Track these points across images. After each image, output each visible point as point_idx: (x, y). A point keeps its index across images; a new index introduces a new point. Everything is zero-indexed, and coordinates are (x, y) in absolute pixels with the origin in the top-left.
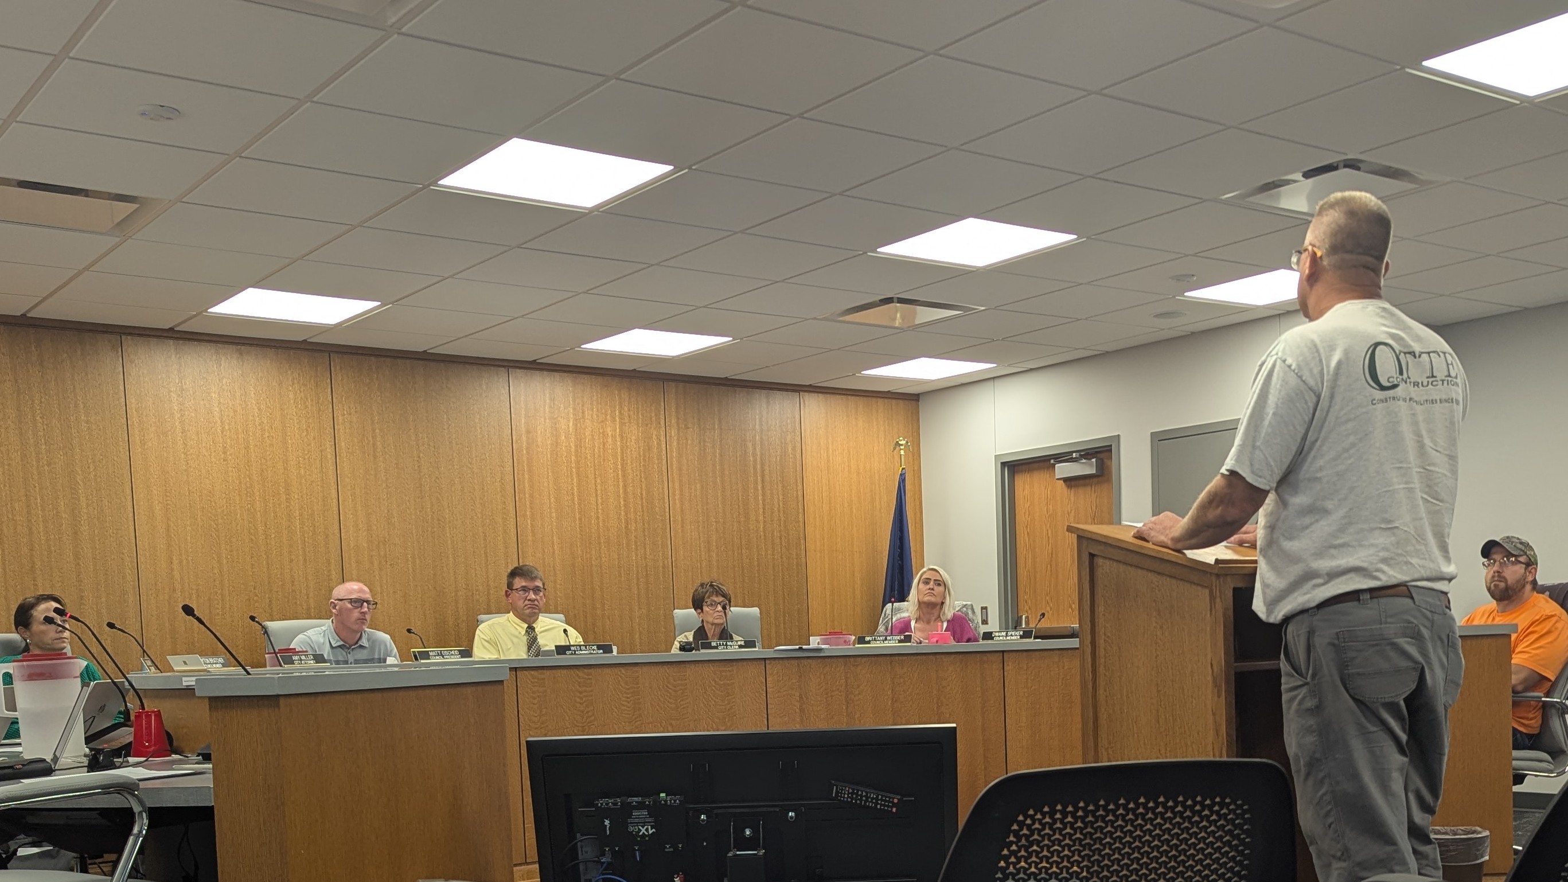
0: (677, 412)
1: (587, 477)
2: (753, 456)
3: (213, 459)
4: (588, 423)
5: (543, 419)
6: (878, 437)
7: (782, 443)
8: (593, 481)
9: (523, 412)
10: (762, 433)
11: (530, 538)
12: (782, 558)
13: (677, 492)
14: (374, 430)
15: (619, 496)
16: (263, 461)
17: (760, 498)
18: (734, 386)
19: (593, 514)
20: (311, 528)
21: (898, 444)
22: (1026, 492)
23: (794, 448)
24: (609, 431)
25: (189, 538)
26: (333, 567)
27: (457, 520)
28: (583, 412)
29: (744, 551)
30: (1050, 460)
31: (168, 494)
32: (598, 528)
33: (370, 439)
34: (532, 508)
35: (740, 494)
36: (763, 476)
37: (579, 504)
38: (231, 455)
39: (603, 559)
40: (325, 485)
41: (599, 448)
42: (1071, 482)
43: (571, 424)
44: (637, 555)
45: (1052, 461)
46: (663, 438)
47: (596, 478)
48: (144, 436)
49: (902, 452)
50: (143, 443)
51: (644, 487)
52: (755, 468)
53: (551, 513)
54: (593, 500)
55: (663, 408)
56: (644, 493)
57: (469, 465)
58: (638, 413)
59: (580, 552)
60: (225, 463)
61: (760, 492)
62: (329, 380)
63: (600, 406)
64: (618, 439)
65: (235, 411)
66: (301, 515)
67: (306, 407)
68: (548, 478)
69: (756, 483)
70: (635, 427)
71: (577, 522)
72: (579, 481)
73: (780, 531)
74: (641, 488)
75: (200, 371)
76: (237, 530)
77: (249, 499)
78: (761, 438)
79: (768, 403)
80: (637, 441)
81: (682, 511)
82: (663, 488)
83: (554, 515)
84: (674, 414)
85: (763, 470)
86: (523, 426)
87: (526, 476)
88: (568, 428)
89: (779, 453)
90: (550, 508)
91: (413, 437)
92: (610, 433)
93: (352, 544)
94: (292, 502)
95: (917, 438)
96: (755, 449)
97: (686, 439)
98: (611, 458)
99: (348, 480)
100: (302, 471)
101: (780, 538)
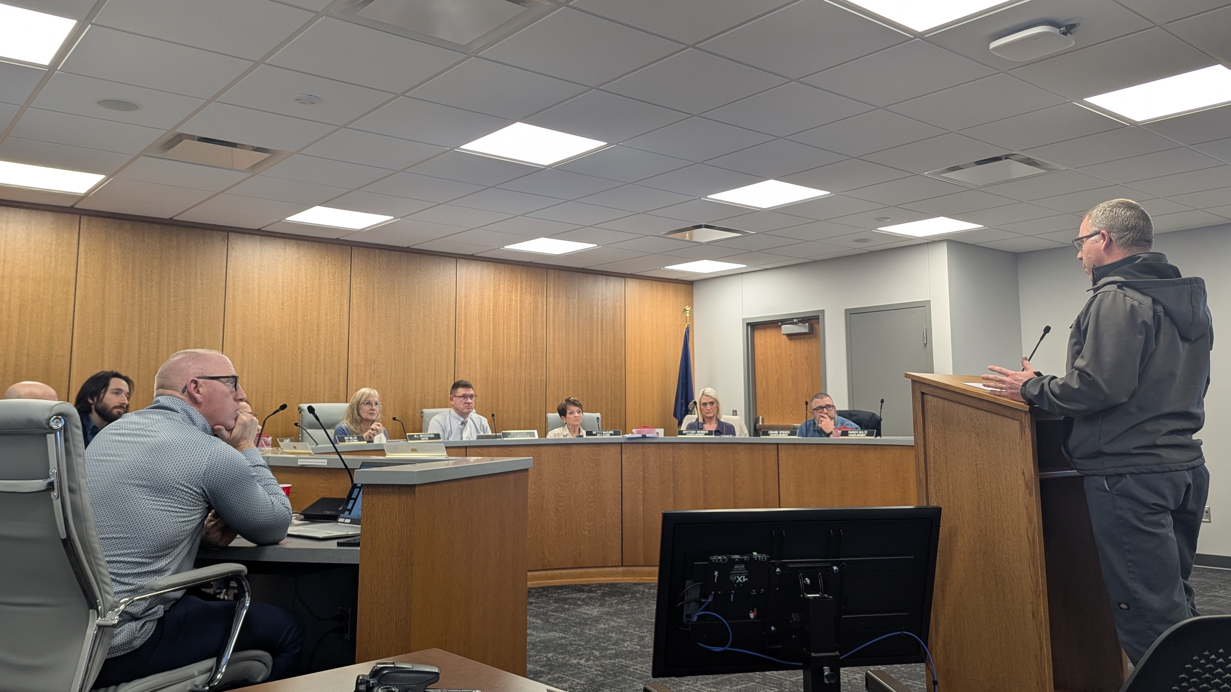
0: (554, 287)
1: (499, 325)
2: (597, 315)
3: (275, 309)
4: (501, 292)
5: (475, 289)
6: (669, 305)
8: (502, 327)
9: (464, 285)
10: (602, 301)
11: (462, 361)
12: (611, 376)
13: (552, 335)
14: (374, 294)
15: (517, 337)
16: (305, 310)
18: (587, 273)
19: (501, 347)
20: (330, 353)
21: (685, 310)
22: (762, 341)
24: (513, 297)
25: (255, 357)
26: (341, 377)
27: (419, 349)
28: (499, 286)
29: (589, 371)
30: (778, 322)
31: (246, 329)
32: (504, 356)
33: (371, 298)
34: (465, 343)
35: (588, 337)
36: (602, 326)
37: (493, 341)
38: (286, 306)
40: (341, 326)
41: (507, 307)
42: (791, 336)
43: (491, 293)
44: (525, 373)
45: (780, 323)
46: (545, 303)
47: (504, 325)
48: (235, 293)
49: (688, 315)
50: (234, 298)
51: (532, 331)
52: (597, 322)
54: (501, 339)
55: (546, 285)
56: (532, 335)
57: (429, 316)
58: (531, 287)
59: (491, 370)
60: (282, 311)
61: (600, 336)
62: (350, 263)
63: (509, 283)
64: (519, 302)
65: (292, 280)
66: (325, 344)
67: (335, 278)
68: (476, 324)
69: (598, 330)
70: (529, 295)
71: (491, 352)
72: (494, 327)
73: (610, 360)
74: (530, 332)
75: (273, 255)
76: (285, 352)
77: (294, 333)
78: (602, 304)
79: (607, 283)
80: (530, 303)
81: (554, 346)
82: (543, 333)
83: (478, 347)
84: (552, 288)
85: (602, 324)
86: (463, 294)
87: (463, 323)
88: (490, 295)
89: (612, 313)
90: (476, 343)
91: (397, 298)
92: (514, 299)
93: (355, 363)
94: (320, 336)
95: (691, 305)
96: (598, 310)
97: (559, 303)
98: (514, 314)
99: (355, 323)
100: (328, 317)
101: (611, 364)
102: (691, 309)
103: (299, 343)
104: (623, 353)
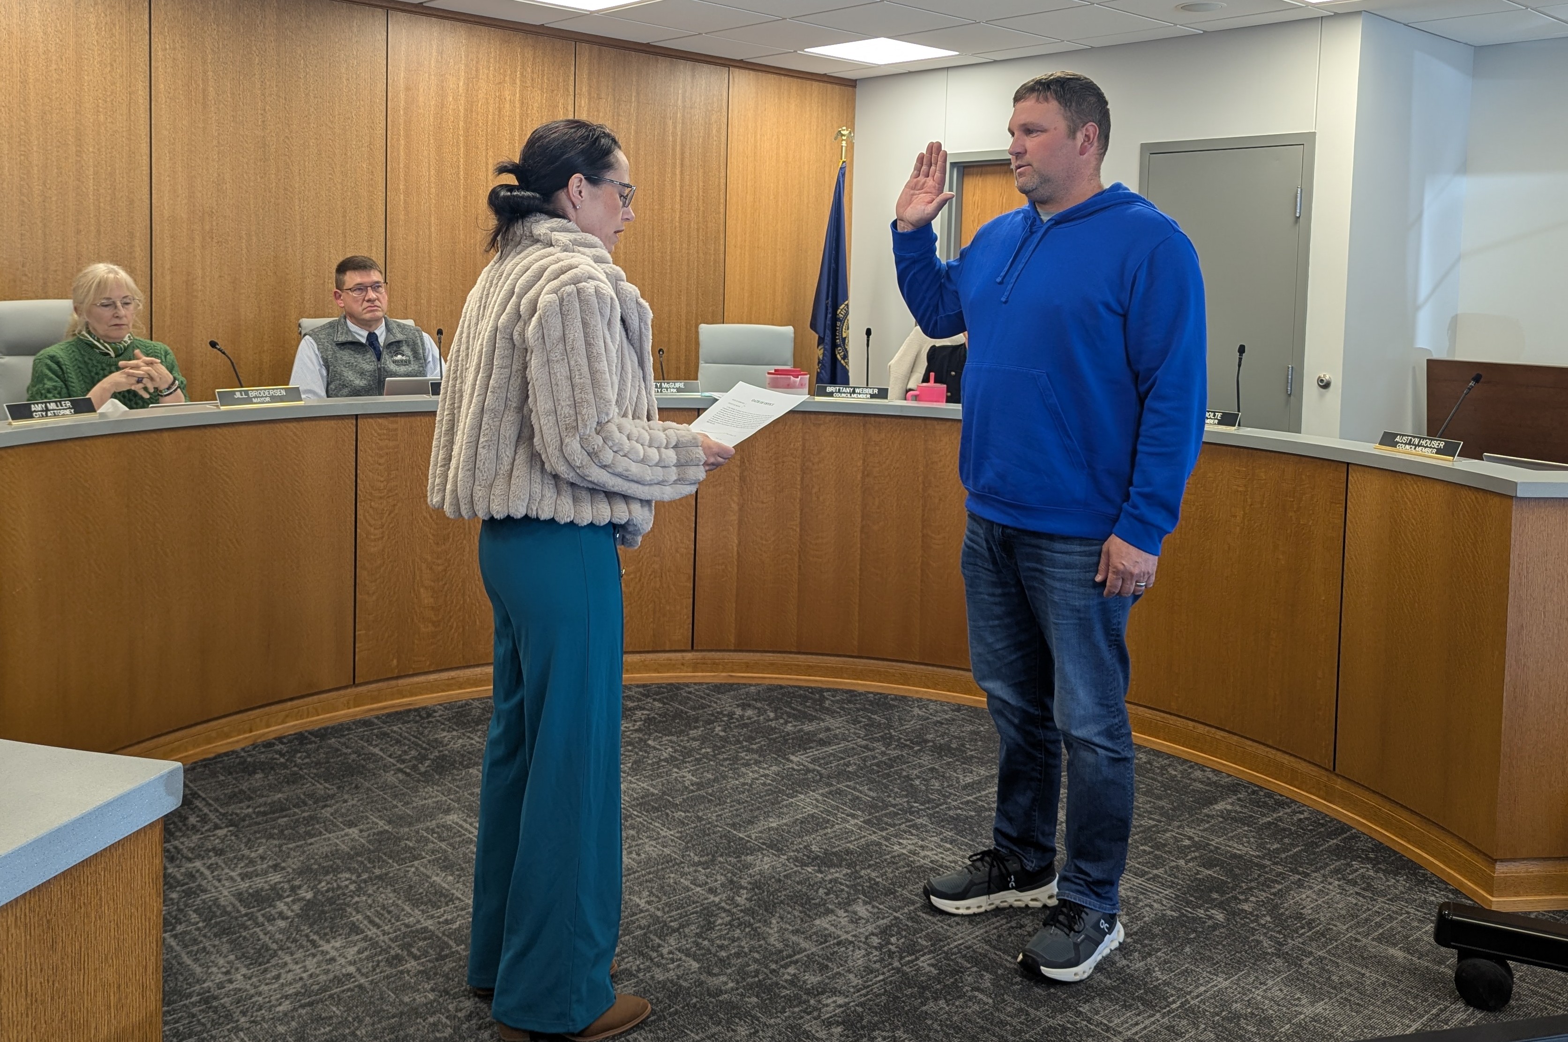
0: (589, 79)
1: (477, 148)
2: (673, 136)
4: (482, 83)
5: (427, 75)
6: (810, 124)
7: (706, 123)
8: (484, 154)
9: (403, 65)
10: (684, 111)
11: (402, 217)
12: (698, 253)
14: (205, 72)
16: (47, 100)
17: (678, 183)
18: (656, 54)
20: (110, 191)
21: (839, 133)
22: (977, 198)
23: (719, 131)
24: (507, 94)
26: (137, 242)
27: (309, 191)
28: (477, 70)
29: (655, 244)
33: (200, 82)
34: (406, 181)
35: (655, 178)
36: (683, 159)
37: (466, 179)
40: (133, 138)
41: (494, 114)
43: (461, 84)
46: (570, 108)
49: (844, 143)
52: (674, 149)
53: (430, 187)
54: (482, 175)
55: (573, 72)
57: (330, 124)
58: (543, 75)
59: (462, 237)
61: (678, 177)
63: (498, 65)
64: (518, 105)
65: (10, 33)
66: (96, 173)
67: (113, 34)
68: (428, 146)
69: (674, 166)
70: (539, 92)
71: (461, 200)
73: (698, 223)
77: (23, 149)
78: (683, 116)
79: (693, 76)
80: (540, 109)
83: (433, 190)
84: (585, 80)
85: (683, 153)
86: (401, 81)
87: (403, 142)
88: (458, 88)
89: (701, 134)
90: (429, 182)
91: (258, 85)
92: (508, 98)
93: (166, 214)
94: (84, 156)
95: (852, 126)
96: (675, 127)
97: (598, 111)
98: (507, 128)
99: (166, 133)
100: (102, 118)
101: (698, 230)
102: (850, 133)
103: (36, 168)
104: (722, 210)
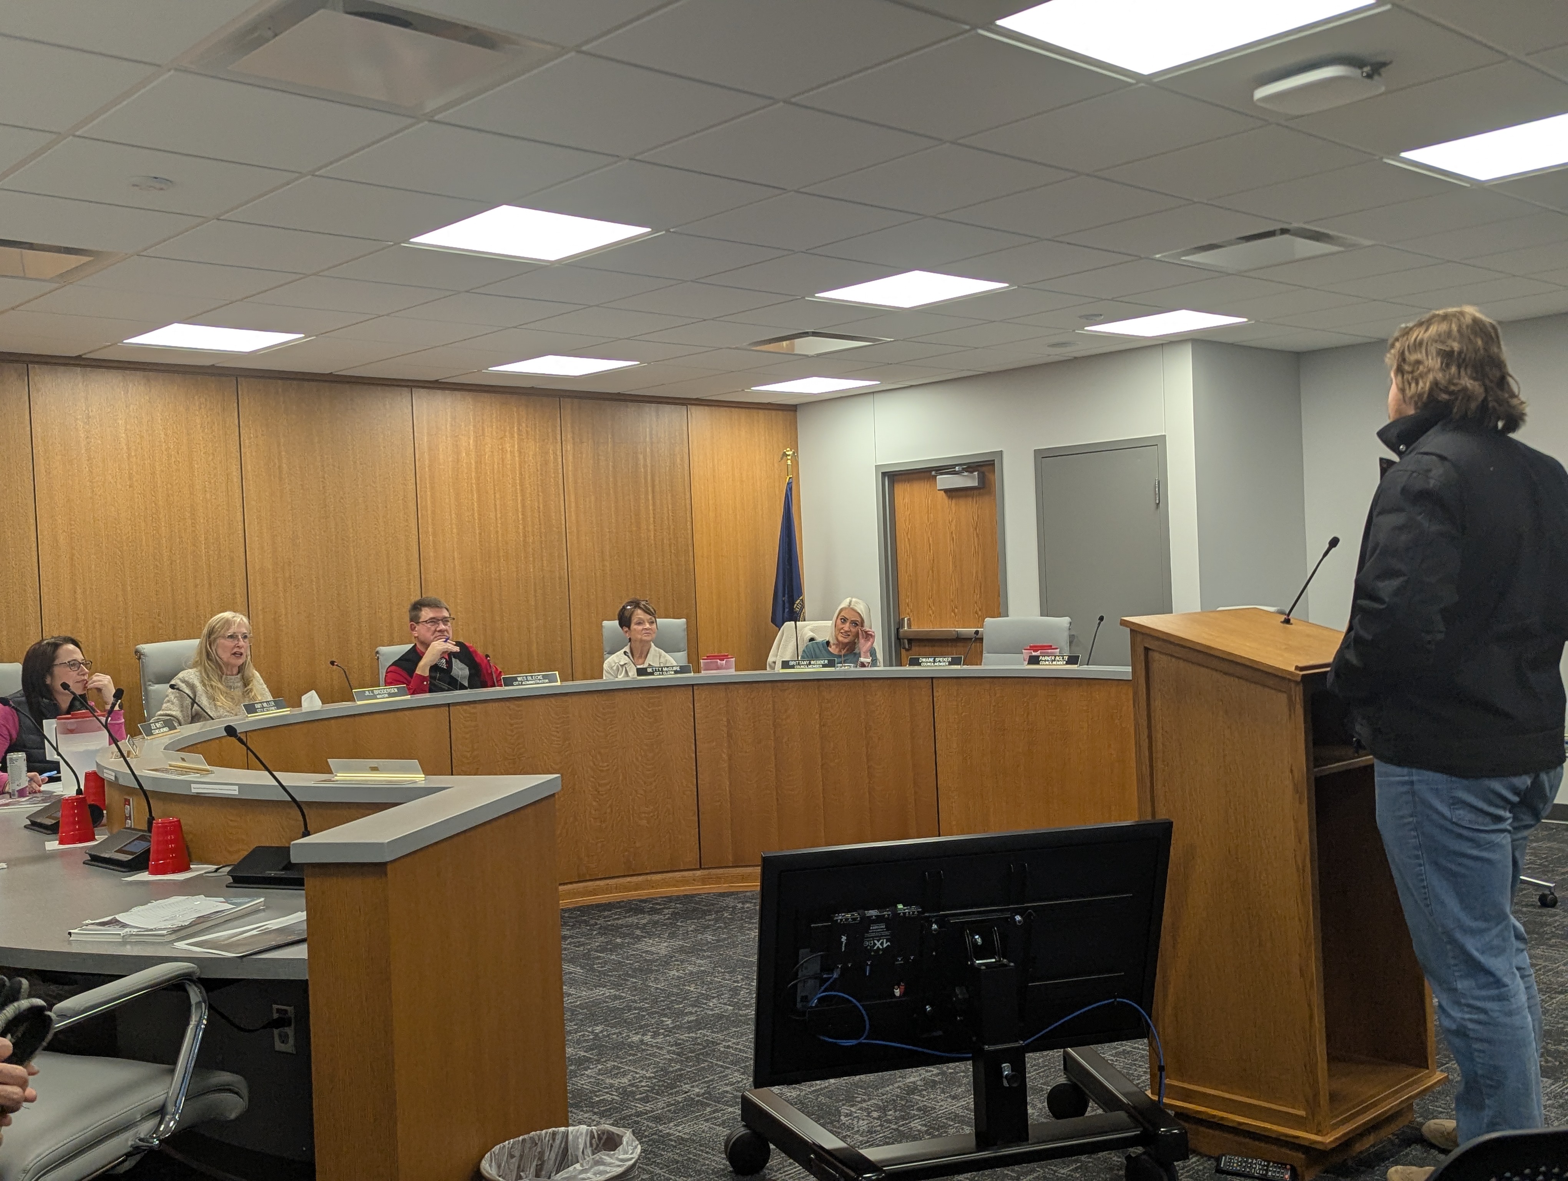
0: (573, 427)
1: (487, 493)
2: (644, 468)
3: (119, 486)
4: (488, 440)
5: (444, 437)
6: (759, 446)
7: (670, 455)
8: (493, 497)
9: (425, 431)
10: (652, 446)
11: (432, 554)
12: (671, 564)
13: (573, 505)
14: (280, 453)
15: (517, 510)
16: (169, 486)
17: (651, 508)
18: (625, 400)
19: (492, 528)
20: (216, 553)
21: (785, 455)
22: (906, 500)
23: (682, 459)
24: (508, 447)
25: (93, 566)
26: (237, 590)
27: (361, 539)
28: (483, 430)
29: (635, 560)
30: (931, 471)
31: (73, 523)
32: (497, 542)
33: (276, 461)
34: (433, 524)
35: (632, 505)
36: (653, 487)
37: (480, 519)
38: (137, 481)
39: (502, 573)
40: (231, 509)
41: (499, 463)
42: (951, 493)
43: (471, 442)
44: (534, 567)
45: (933, 473)
46: (559, 453)
47: (495, 493)
48: (49, 465)
49: (789, 462)
50: (48, 473)
51: (541, 501)
52: (646, 479)
53: (452, 528)
54: (492, 515)
55: (559, 423)
56: (541, 506)
57: (373, 484)
59: (480, 567)
60: (131, 489)
61: (651, 502)
62: (236, 405)
63: (499, 423)
64: (517, 454)
65: (142, 437)
66: (206, 539)
67: (213, 431)
68: (449, 494)
69: (647, 493)
70: (533, 442)
71: (477, 537)
72: (479, 497)
73: (670, 539)
74: (539, 502)
75: (107, 398)
76: (142, 556)
77: (154, 525)
78: (652, 450)
79: (658, 416)
80: (535, 455)
81: (577, 522)
82: (559, 502)
83: (455, 530)
84: (569, 429)
85: (653, 481)
86: (425, 445)
87: (429, 493)
88: (469, 445)
89: (668, 464)
90: (451, 524)
91: (319, 458)
92: (509, 449)
93: (257, 567)
94: (198, 527)
95: (795, 447)
96: (645, 460)
97: (581, 453)
98: (509, 473)
99: (253, 503)
100: (208, 496)
101: (670, 546)
102: (794, 453)
103: (164, 539)
104: (689, 527)
